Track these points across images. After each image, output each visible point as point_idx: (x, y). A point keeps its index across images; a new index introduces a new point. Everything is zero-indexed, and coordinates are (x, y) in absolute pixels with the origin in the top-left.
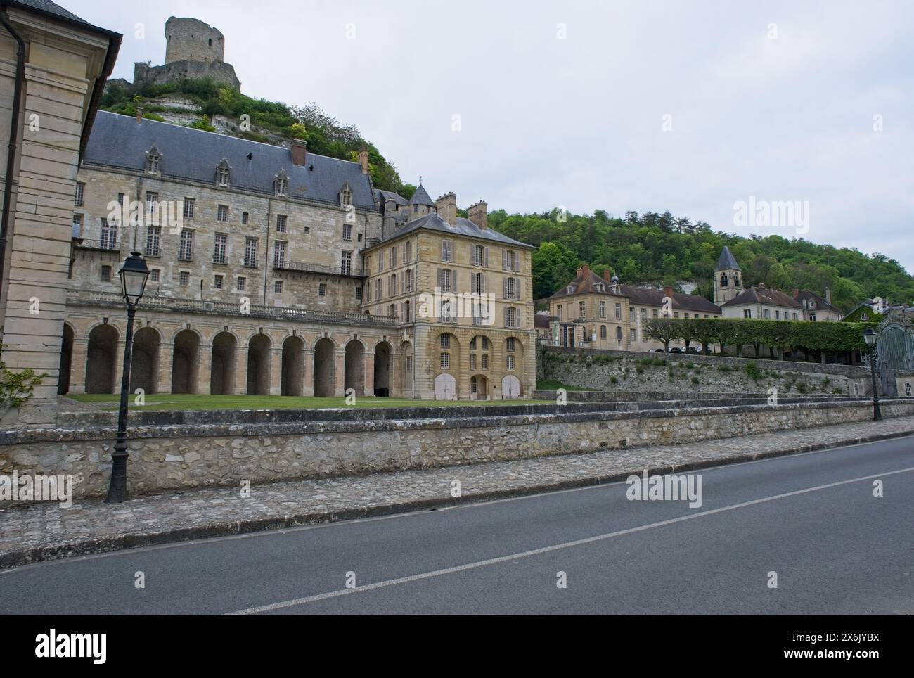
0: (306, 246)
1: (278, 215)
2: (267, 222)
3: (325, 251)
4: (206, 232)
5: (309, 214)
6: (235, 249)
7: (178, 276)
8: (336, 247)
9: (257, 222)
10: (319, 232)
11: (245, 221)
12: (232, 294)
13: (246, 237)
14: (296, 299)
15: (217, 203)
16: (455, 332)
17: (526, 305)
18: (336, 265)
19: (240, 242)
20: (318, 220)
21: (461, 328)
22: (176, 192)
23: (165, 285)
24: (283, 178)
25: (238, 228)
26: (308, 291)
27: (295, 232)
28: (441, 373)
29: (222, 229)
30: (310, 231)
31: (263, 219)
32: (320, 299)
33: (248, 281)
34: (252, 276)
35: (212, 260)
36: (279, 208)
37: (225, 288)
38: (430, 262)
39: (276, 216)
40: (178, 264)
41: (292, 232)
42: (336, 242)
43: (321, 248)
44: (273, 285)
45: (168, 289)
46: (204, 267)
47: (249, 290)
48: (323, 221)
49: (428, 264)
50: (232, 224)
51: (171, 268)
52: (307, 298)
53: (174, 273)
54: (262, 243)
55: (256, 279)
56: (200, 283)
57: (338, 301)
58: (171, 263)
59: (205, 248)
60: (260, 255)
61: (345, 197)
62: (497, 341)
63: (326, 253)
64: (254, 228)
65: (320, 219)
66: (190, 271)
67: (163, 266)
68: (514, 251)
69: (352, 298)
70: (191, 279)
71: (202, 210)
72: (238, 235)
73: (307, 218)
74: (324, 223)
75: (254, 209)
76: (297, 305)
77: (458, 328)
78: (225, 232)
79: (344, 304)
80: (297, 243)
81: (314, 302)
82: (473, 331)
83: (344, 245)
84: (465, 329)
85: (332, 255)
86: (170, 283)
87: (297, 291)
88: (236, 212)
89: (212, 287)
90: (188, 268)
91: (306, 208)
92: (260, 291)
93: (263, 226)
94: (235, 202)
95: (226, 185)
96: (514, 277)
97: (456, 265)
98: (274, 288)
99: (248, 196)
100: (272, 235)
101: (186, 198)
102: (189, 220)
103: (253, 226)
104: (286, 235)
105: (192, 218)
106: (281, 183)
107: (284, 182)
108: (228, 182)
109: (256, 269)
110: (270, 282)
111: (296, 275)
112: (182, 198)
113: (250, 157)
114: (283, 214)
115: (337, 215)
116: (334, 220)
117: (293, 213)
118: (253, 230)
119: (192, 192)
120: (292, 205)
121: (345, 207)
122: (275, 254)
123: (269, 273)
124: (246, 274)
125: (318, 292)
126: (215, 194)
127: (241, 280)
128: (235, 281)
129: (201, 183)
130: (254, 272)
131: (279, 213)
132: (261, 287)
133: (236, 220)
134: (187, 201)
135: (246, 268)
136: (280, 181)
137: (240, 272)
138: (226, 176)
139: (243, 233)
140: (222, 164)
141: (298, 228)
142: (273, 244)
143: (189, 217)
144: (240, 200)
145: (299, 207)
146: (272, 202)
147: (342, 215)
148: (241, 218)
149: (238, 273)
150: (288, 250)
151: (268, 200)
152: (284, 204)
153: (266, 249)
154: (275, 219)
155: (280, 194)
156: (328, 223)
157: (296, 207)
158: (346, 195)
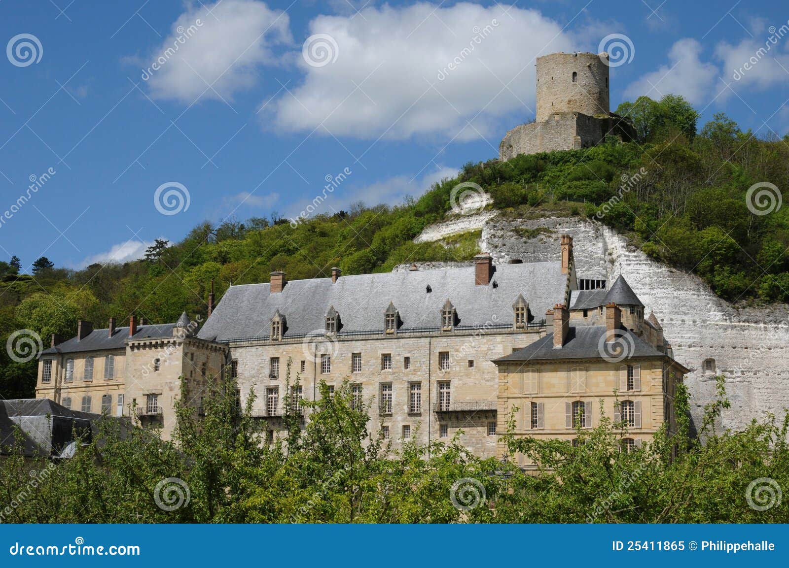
0: (471, 381)
1: (440, 353)
2: (428, 362)
3: (492, 383)
4: (371, 384)
6: (399, 396)
9: (418, 365)
10: (484, 363)
11: (407, 366)
12: (398, 444)
13: (409, 382)
15: (380, 352)
19: (402, 388)
20: (482, 349)
22: (344, 350)
24: (447, 310)
25: (401, 374)
26: (475, 432)
27: (458, 368)
29: (386, 378)
30: (475, 363)
31: (425, 360)
32: (488, 440)
33: (412, 429)
34: (416, 422)
35: (379, 411)
36: (442, 344)
37: (391, 438)
38: (508, 398)
39: (438, 354)
41: (456, 369)
43: (487, 381)
44: (437, 430)
48: (489, 349)
49: (506, 400)
50: (394, 371)
52: (474, 440)
54: (425, 386)
55: (419, 425)
56: (368, 436)
59: (371, 400)
60: (424, 397)
61: (518, 315)
63: (493, 386)
64: (415, 372)
65: (484, 348)
71: (367, 363)
72: (401, 381)
74: (490, 352)
75: (415, 352)
78: (388, 380)
80: (460, 380)
81: (482, 443)
88: (397, 358)
92: (424, 438)
93: (425, 368)
94: (397, 348)
95: (393, 330)
96: (631, 399)
97: (543, 395)
98: (439, 432)
99: (408, 339)
100: (434, 375)
101: (353, 354)
102: (356, 374)
103: (415, 370)
104: (449, 373)
105: (360, 372)
106: (447, 316)
107: (450, 313)
108: (395, 327)
109: (420, 415)
110: (434, 428)
111: (460, 416)
112: (350, 355)
113: (429, 290)
114: (445, 351)
115: (503, 340)
116: (502, 345)
117: (455, 347)
118: (415, 374)
119: (358, 347)
120: (453, 339)
121: (517, 328)
122: (440, 395)
123: (432, 418)
124: (410, 421)
125: (486, 431)
126: (377, 343)
127: (406, 428)
128: (400, 430)
129: (367, 335)
130: (418, 419)
131: (440, 351)
132: (425, 433)
133: (398, 366)
134: (356, 356)
135: (410, 415)
136: (445, 313)
137: (404, 420)
138: (393, 321)
139: (405, 379)
140: (388, 310)
141: (461, 364)
142: (435, 385)
143: (357, 372)
144: (401, 345)
145: (461, 339)
146: (433, 340)
147: (510, 338)
148: (403, 363)
149: (403, 421)
150: (452, 389)
151: (429, 339)
152: (445, 340)
153: (428, 392)
154: (435, 359)
155: (445, 328)
156: (494, 351)
157: (458, 339)
158: (520, 312)
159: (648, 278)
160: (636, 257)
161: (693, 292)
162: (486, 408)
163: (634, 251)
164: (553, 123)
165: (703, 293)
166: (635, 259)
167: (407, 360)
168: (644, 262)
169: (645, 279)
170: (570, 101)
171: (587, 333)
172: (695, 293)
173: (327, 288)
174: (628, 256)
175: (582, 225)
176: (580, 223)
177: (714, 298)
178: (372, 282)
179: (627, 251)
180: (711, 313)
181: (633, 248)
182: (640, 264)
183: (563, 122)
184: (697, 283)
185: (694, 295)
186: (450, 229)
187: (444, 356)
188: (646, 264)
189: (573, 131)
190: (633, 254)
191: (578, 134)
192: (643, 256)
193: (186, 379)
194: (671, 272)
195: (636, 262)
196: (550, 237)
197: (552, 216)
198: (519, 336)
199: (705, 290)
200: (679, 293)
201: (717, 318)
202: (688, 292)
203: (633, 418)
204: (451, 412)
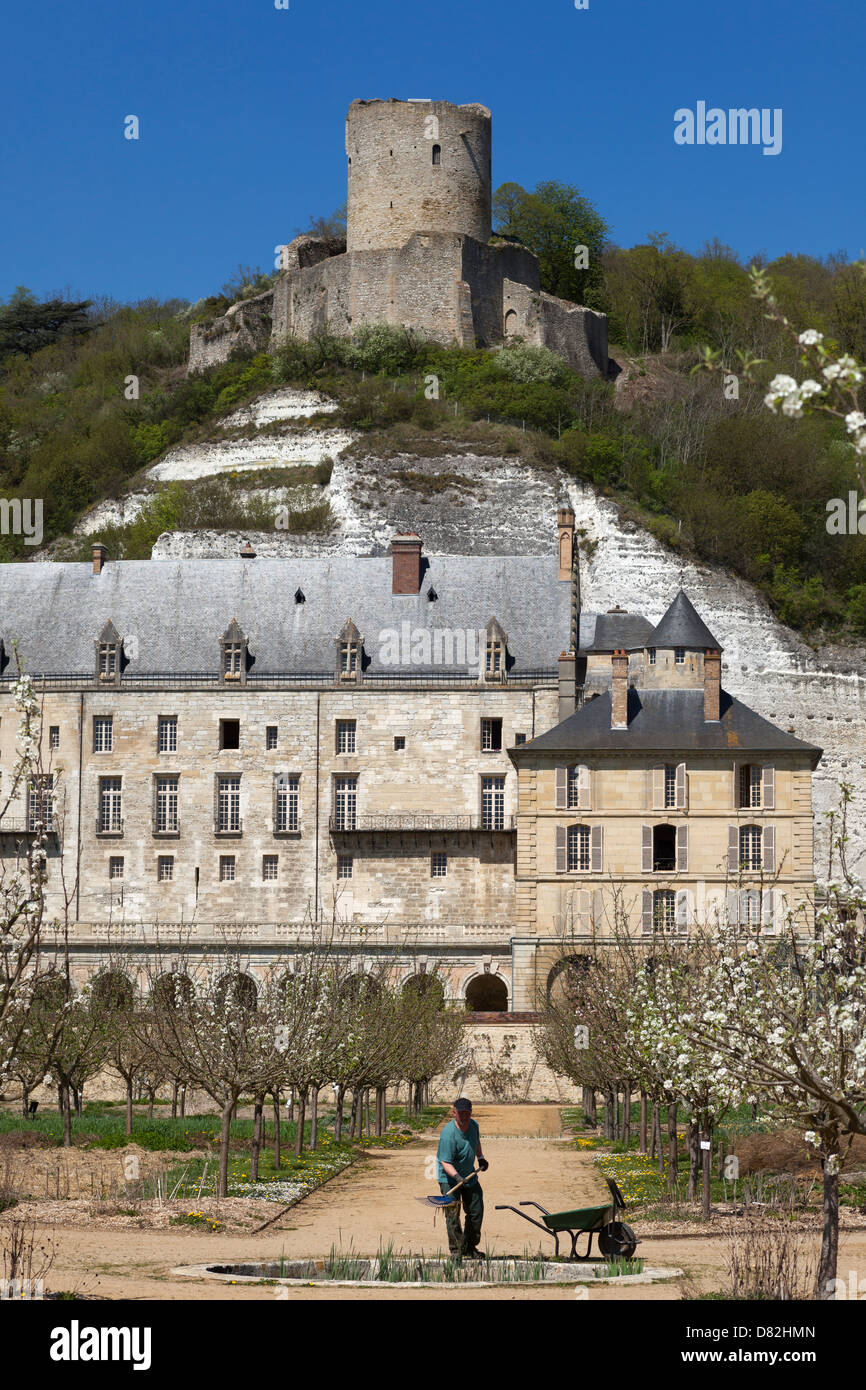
0: (399, 777)
1: (338, 721)
2: (315, 738)
3: (441, 782)
4: (199, 776)
5: (404, 707)
6: (254, 800)
7: (154, 865)
8: (466, 771)
9: (294, 742)
10: (425, 744)
11: (271, 744)
12: (253, 890)
13: (275, 774)
14: (382, 887)
15: (216, 717)
17: (793, 882)
18: (467, 812)
19: (262, 786)
20: (422, 718)
22: (141, 708)
23: (133, 884)
24: (350, 640)
25: (259, 759)
26: (407, 870)
27: (374, 751)
29: (228, 765)
30: (407, 743)
31: (306, 733)
32: (432, 884)
33: (282, 862)
34: (290, 850)
35: (213, 828)
36: (342, 705)
37: (239, 879)
38: (537, 816)
39: (334, 723)
40: (153, 841)
41: (369, 753)
42: (464, 760)
43: (432, 776)
44: (332, 866)
45: (139, 890)
46: (198, 843)
47: (286, 879)
48: (435, 718)
49: (533, 819)
50: (247, 753)
51: (141, 852)
52: (404, 884)
53: (147, 860)
54: (307, 780)
55: (297, 856)
56: (194, 874)
57: (473, 885)
58: (141, 843)
59: (199, 807)
60: (304, 804)
61: (489, 655)
63: (442, 786)
64: (288, 755)
65: (426, 715)
66: (173, 853)
67: (127, 848)
69: (505, 876)
70: (177, 867)
71: (190, 734)
72: (259, 772)
73: (400, 717)
74: (437, 722)
75: (288, 718)
76: (384, 901)
77: (602, 944)
78: (233, 770)
79: (488, 889)
80: (378, 773)
81: (420, 891)
83: (481, 765)
85: (458, 790)
86: (142, 879)
87: (383, 871)
88: (253, 728)
89: (214, 879)
90: (171, 848)
91: (394, 698)
92: (307, 880)
93: (308, 749)
94: (251, 711)
95: (238, 674)
96: (758, 822)
97: (602, 813)
98: (335, 869)
99: (274, 694)
100: (327, 763)
101: (160, 716)
102: (168, 757)
103: (288, 753)
104: (356, 759)
105: (173, 752)
106: (348, 651)
107: (353, 646)
108: (242, 667)
109: (298, 836)
110: (325, 860)
111: (377, 839)
112: (155, 719)
113: (300, 598)
114: (348, 717)
115: (465, 701)
116: (460, 712)
117: (370, 712)
118: (288, 760)
119: (170, 704)
120: (366, 696)
121: (487, 679)
122: (338, 801)
123: (324, 843)
124: (278, 848)
125: (429, 869)
126: (212, 699)
127: (270, 860)
128: (258, 864)
129: (188, 681)
130: (295, 843)
131: (339, 717)
132: (309, 870)
133: (253, 743)
134: (167, 721)
135: (277, 836)
136: (344, 646)
137: (266, 845)
138: (238, 656)
139: (268, 767)
140: (228, 635)
141: (381, 743)
142: (329, 781)
143: (168, 752)
144: (260, 703)
145: (381, 697)
146: (325, 696)
147: (476, 698)
148: (265, 738)
149: (263, 848)
150: (361, 790)
151: (316, 693)
152: (349, 697)
153: (315, 794)
154: (330, 730)
155: (345, 674)
156: (445, 722)
157: (374, 697)
158: (492, 650)
159: (661, 584)
160: (637, 542)
161: (742, 614)
162: (429, 826)
163: (633, 532)
164: (418, 252)
165: (757, 615)
166: (636, 546)
167: (272, 732)
168: (653, 553)
169: (654, 585)
170: (427, 203)
171: (662, 701)
172: (746, 615)
173: (84, 584)
174: (623, 540)
175: (529, 474)
176: (527, 471)
177: (775, 626)
178: (179, 576)
179: (620, 530)
180: (771, 653)
181: (632, 526)
182: (645, 557)
183: (436, 252)
184: (749, 596)
185: (744, 618)
186: (231, 455)
187: (346, 726)
188: (656, 557)
189: (456, 271)
190: (631, 536)
191: (465, 277)
192: (651, 542)
194: (703, 574)
195: (637, 552)
196: (470, 493)
197: (469, 449)
198: (494, 696)
199: (761, 611)
200: (719, 613)
201: (781, 663)
202: (733, 614)
203: (759, 856)
204: (359, 832)
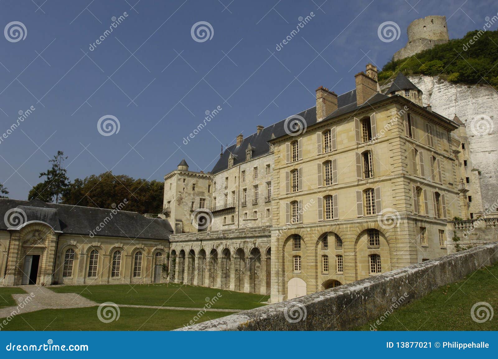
4: (262, 184)
15: (265, 165)
16: (301, 232)
17: (390, 180)
21: (306, 227)
22: (251, 166)
28: (293, 277)
46: (262, 206)
49: (278, 171)
51: (250, 211)
58: (250, 208)
62: (347, 236)
66: (257, 210)
68: (369, 115)
71: (260, 172)
77: (303, 228)
78: (269, 180)
82: (319, 228)
84: (311, 227)
90: (256, 208)
96: (370, 148)
101: (254, 168)
102: (256, 180)
174: (439, 87)
179: (438, 84)
181: (442, 81)
183: (414, 45)
188: (451, 88)
190: (442, 85)
192: (448, 84)
193: (180, 192)
194: (469, 88)
195: (445, 89)
200: (477, 99)
